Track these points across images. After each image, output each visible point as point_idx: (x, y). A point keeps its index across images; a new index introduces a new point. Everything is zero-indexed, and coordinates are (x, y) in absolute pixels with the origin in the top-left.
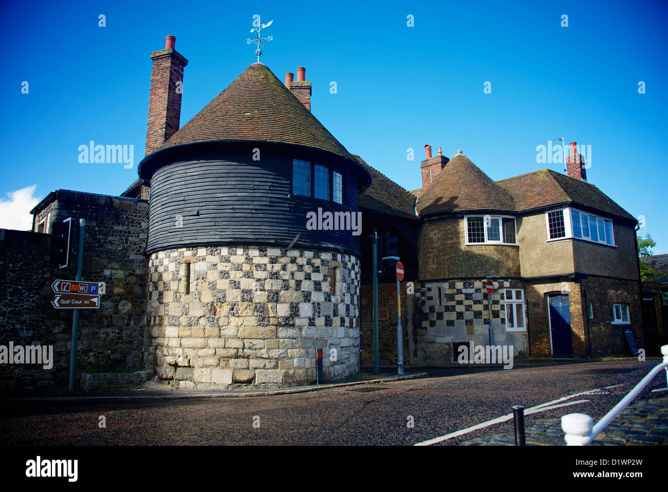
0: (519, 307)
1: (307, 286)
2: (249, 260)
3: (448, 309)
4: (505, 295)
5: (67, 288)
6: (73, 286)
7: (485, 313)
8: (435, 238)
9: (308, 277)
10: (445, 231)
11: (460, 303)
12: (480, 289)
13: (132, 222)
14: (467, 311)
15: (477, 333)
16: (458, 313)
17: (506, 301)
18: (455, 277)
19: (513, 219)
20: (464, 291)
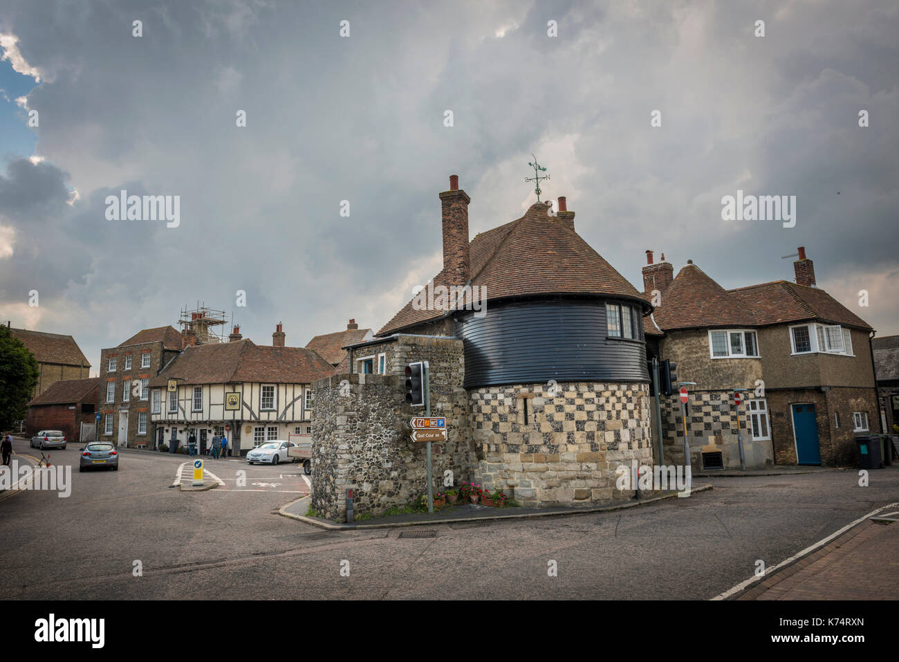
0: (763, 416)
1: (625, 415)
2: (580, 395)
3: (695, 420)
4: (750, 406)
5: (422, 424)
6: (426, 421)
7: (732, 423)
8: (679, 352)
9: (624, 407)
10: (690, 345)
11: (707, 414)
12: (726, 401)
13: (453, 359)
14: (715, 421)
15: (725, 443)
16: (706, 424)
17: (752, 412)
18: (702, 389)
19: (755, 333)
20: (711, 403)
